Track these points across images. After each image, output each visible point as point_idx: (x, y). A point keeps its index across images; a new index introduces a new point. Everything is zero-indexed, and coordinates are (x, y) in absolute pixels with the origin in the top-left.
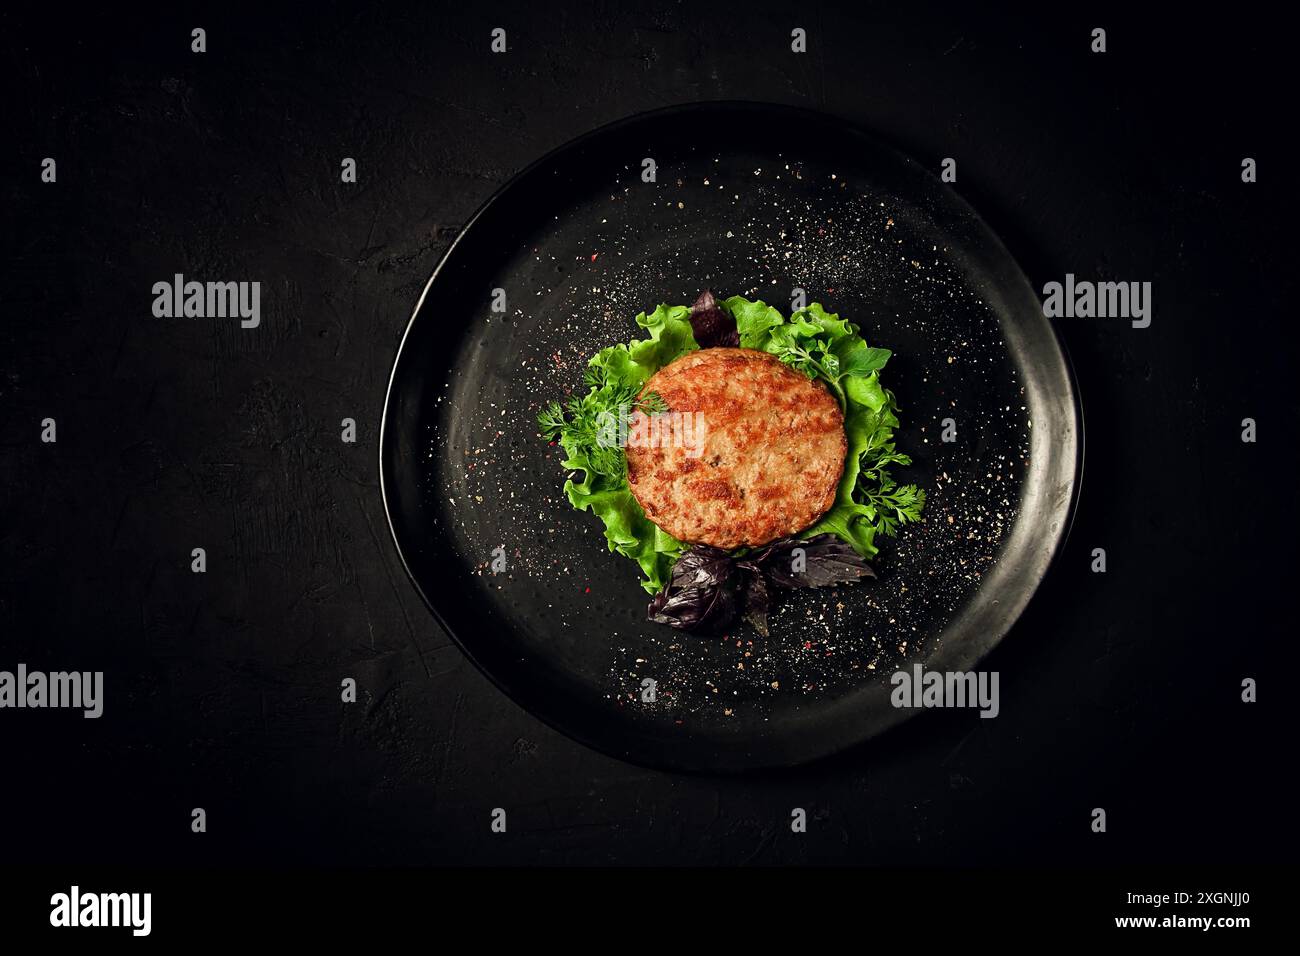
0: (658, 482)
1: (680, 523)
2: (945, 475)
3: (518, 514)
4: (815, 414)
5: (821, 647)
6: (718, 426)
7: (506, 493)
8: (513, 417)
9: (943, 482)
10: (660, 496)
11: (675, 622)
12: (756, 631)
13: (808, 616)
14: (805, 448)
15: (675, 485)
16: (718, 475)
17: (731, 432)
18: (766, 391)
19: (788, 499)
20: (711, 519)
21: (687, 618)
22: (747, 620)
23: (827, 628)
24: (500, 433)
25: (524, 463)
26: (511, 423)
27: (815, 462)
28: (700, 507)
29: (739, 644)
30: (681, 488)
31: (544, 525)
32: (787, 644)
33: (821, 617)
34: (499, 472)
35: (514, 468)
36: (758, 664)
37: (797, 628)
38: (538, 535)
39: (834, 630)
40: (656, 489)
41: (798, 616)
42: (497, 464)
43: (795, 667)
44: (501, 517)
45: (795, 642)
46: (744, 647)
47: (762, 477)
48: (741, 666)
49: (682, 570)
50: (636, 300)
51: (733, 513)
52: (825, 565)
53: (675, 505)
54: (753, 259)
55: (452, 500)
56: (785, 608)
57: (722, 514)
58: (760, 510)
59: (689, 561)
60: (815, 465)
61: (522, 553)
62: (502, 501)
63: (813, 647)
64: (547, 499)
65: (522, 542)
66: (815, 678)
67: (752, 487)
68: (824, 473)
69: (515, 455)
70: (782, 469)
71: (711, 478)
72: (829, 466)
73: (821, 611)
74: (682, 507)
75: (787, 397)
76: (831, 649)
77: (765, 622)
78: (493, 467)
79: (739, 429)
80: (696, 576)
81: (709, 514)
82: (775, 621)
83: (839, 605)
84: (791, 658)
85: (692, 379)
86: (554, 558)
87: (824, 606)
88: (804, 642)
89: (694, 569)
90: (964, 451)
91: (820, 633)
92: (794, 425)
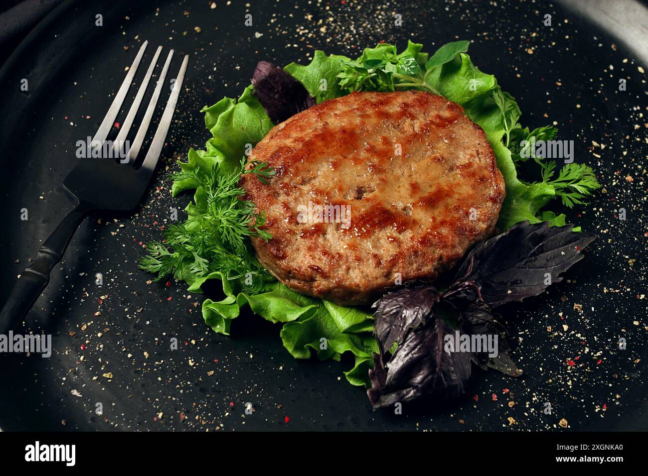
0: (308, 242)
1: (357, 271)
2: (595, 144)
3: (163, 372)
4: (433, 113)
5: (586, 358)
6: (340, 160)
7: (138, 355)
8: (110, 276)
9: (598, 150)
10: (318, 254)
11: (408, 393)
12: (506, 376)
13: (551, 333)
14: (442, 147)
15: (329, 236)
16: (368, 205)
17: (357, 161)
18: (370, 111)
19: (457, 196)
20: (387, 250)
21: (419, 378)
22: (488, 368)
23: (579, 335)
24: (103, 298)
25: (144, 316)
26: (112, 283)
27: (461, 155)
28: (368, 245)
29: (495, 397)
30: (337, 235)
31: (201, 370)
32: (548, 372)
33: (566, 327)
34: (118, 338)
35: (135, 326)
36: (529, 409)
37: (546, 351)
38: (196, 385)
39: (588, 334)
40: (310, 249)
41: (540, 337)
42: (113, 330)
43: (572, 392)
44: (143, 385)
45: (555, 367)
46: (503, 398)
47: (415, 187)
48: (511, 420)
49: (386, 326)
50: (194, 120)
51: (408, 234)
52: (537, 263)
53: (340, 256)
54: (292, 46)
55: (75, 392)
56: (521, 336)
57: (395, 240)
58: (434, 219)
59: (387, 309)
60: (463, 158)
61: (187, 413)
62: (136, 366)
63: (578, 362)
64: (190, 342)
65: (181, 401)
66: (602, 395)
67: (412, 201)
68: (477, 159)
69: (131, 312)
70: (433, 173)
71: (363, 210)
72: (477, 151)
73: (561, 322)
74: (349, 252)
75: (394, 108)
76: (598, 354)
77: (510, 361)
78: (111, 336)
79: (363, 154)
80: (405, 319)
81: (382, 246)
82: (518, 356)
83: (576, 306)
84: (562, 386)
85: (289, 137)
86: (228, 401)
87: (561, 314)
88: (564, 361)
89: (397, 313)
90: (597, 116)
91: (576, 345)
92: (417, 129)
